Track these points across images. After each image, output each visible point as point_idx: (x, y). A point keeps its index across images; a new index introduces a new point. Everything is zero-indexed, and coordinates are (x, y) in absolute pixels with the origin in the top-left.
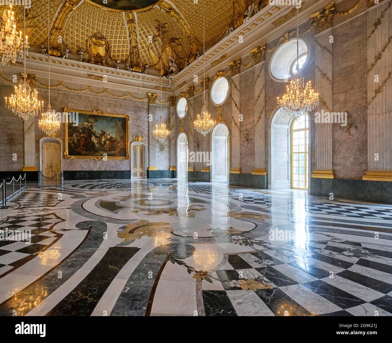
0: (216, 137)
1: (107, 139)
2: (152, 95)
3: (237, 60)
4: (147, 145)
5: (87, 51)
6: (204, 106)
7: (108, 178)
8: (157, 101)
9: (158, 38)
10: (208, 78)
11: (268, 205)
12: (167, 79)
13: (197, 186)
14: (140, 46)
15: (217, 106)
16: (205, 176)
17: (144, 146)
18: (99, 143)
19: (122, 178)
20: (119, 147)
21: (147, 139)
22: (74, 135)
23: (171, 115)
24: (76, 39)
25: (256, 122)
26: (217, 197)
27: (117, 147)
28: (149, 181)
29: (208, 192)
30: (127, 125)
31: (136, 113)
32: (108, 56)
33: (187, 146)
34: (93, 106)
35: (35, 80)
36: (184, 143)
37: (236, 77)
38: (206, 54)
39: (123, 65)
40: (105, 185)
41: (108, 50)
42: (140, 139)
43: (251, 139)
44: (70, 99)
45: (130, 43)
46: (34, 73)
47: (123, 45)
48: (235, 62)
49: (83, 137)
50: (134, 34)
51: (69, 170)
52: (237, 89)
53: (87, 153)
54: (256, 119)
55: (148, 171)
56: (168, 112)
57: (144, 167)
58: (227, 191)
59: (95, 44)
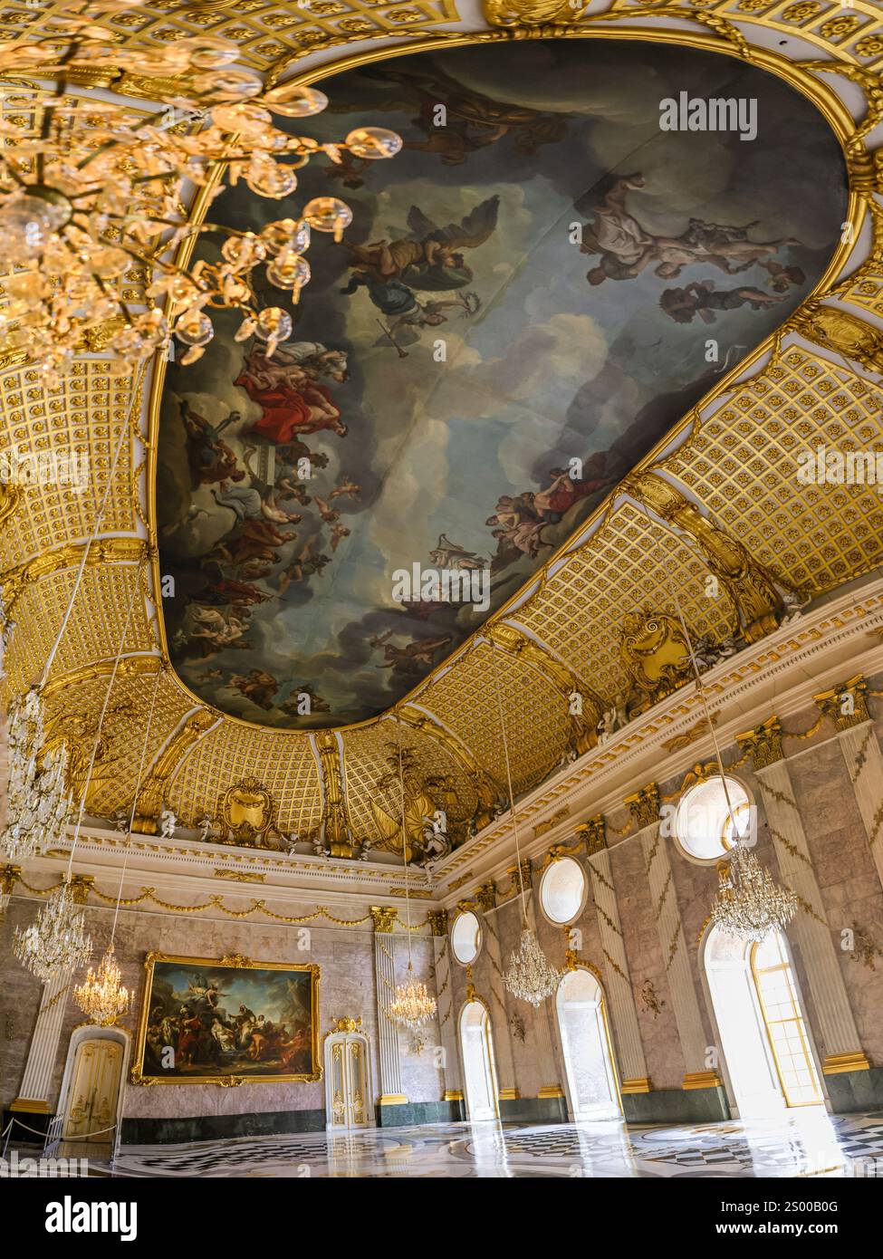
0: (569, 1006)
1: (257, 1031)
2: (383, 911)
3: (595, 819)
4: (372, 1040)
5: (219, 819)
6: (527, 933)
7: (259, 1132)
8: (396, 925)
9: (395, 780)
10: (529, 862)
11: (742, 1161)
12: (421, 871)
13: (532, 1136)
14: (349, 800)
15: (562, 926)
16: (554, 1107)
17: (363, 1041)
18: (234, 1040)
19: (300, 1129)
20: (290, 1047)
21: (372, 1022)
22: (165, 1022)
23: (437, 957)
24: (197, 794)
25: (667, 961)
26: (598, 1160)
27: (284, 1050)
28: (384, 1135)
29: (568, 1151)
30: (315, 992)
31: (338, 959)
32: (269, 826)
33: (490, 1036)
34: (222, 946)
35: (91, 888)
36: (482, 1028)
37: (599, 858)
38: (518, 808)
39: (306, 845)
40: (246, 1153)
41: (269, 813)
42: (351, 1024)
43: (663, 1003)
44: (164, 931)
45: (326, 795)
46: (90, 873)
47: (307, 801)
48: (591, 824)
49: (189, 1026)
50: (334, 775)
51: (142, 1115)
52: (606, 884)
53: (196, 1067)
54: (667, 953)
55: (378, 1108)
56: (429, 952)
57: (364, 1098)
58: (623, 1142)
59: (240, 802)
